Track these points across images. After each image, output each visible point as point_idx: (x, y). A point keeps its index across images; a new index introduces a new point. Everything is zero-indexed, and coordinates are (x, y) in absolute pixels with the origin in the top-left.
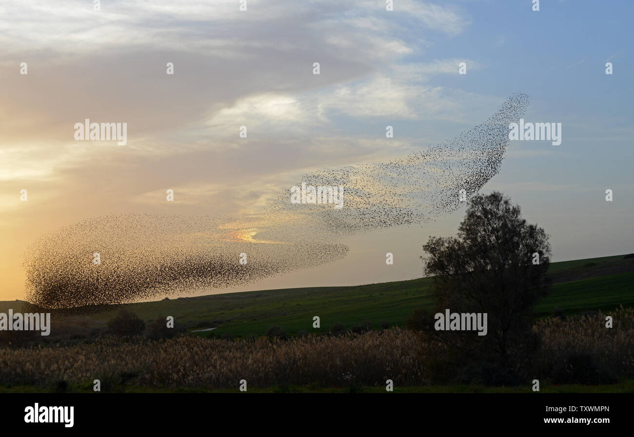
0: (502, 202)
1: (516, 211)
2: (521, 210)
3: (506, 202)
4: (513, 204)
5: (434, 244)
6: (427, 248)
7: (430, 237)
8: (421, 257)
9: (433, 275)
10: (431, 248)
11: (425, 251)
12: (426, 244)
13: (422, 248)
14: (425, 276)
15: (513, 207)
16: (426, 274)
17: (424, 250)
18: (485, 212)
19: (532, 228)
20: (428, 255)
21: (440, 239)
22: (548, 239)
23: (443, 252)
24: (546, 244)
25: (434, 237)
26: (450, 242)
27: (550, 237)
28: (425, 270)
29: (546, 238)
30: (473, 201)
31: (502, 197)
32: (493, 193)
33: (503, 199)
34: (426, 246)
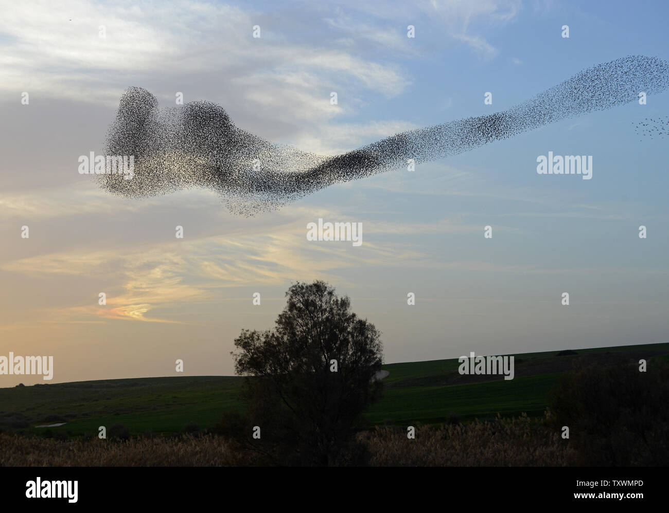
0: (326, 293)
1: (344, 304)
2: (351, 302)
3: (330, 293)
4: (339, 295)
5: (248, 338)
6: (238, 342)
7: (243, 330)
8: (232, 353)
9: (245, 374)
10: (245, 342)
11: (236, 346)
12: (238, 338)
13: (234, 342)
14: (237, 375)
15: (342, 299)
16: (238, 372)
17: (236, 344)
18: (307, 304)
19: (362, 324)
20: (241, 351)
21: (254, 333)
22: (379, 336)
23: (258, 348)
24: (377, 342)
25: (248, 331)
26: (267, 336)
27: (381, 335)
28: (238, 368)
29: (377, 336)
30: (293, 291)
31: (326, 287)
32: (316, 282)
33: (327, 289)
34: (238, 340)
